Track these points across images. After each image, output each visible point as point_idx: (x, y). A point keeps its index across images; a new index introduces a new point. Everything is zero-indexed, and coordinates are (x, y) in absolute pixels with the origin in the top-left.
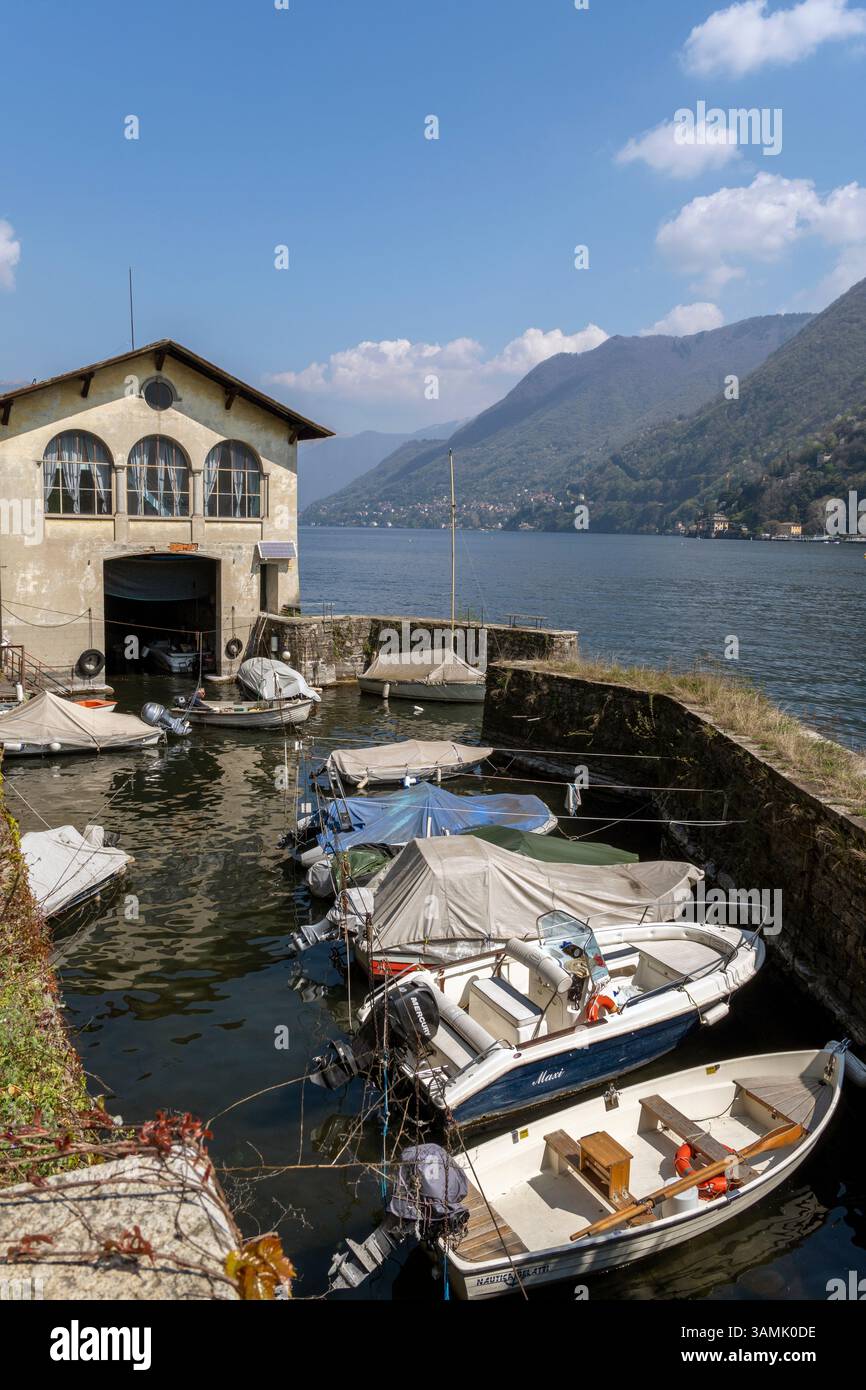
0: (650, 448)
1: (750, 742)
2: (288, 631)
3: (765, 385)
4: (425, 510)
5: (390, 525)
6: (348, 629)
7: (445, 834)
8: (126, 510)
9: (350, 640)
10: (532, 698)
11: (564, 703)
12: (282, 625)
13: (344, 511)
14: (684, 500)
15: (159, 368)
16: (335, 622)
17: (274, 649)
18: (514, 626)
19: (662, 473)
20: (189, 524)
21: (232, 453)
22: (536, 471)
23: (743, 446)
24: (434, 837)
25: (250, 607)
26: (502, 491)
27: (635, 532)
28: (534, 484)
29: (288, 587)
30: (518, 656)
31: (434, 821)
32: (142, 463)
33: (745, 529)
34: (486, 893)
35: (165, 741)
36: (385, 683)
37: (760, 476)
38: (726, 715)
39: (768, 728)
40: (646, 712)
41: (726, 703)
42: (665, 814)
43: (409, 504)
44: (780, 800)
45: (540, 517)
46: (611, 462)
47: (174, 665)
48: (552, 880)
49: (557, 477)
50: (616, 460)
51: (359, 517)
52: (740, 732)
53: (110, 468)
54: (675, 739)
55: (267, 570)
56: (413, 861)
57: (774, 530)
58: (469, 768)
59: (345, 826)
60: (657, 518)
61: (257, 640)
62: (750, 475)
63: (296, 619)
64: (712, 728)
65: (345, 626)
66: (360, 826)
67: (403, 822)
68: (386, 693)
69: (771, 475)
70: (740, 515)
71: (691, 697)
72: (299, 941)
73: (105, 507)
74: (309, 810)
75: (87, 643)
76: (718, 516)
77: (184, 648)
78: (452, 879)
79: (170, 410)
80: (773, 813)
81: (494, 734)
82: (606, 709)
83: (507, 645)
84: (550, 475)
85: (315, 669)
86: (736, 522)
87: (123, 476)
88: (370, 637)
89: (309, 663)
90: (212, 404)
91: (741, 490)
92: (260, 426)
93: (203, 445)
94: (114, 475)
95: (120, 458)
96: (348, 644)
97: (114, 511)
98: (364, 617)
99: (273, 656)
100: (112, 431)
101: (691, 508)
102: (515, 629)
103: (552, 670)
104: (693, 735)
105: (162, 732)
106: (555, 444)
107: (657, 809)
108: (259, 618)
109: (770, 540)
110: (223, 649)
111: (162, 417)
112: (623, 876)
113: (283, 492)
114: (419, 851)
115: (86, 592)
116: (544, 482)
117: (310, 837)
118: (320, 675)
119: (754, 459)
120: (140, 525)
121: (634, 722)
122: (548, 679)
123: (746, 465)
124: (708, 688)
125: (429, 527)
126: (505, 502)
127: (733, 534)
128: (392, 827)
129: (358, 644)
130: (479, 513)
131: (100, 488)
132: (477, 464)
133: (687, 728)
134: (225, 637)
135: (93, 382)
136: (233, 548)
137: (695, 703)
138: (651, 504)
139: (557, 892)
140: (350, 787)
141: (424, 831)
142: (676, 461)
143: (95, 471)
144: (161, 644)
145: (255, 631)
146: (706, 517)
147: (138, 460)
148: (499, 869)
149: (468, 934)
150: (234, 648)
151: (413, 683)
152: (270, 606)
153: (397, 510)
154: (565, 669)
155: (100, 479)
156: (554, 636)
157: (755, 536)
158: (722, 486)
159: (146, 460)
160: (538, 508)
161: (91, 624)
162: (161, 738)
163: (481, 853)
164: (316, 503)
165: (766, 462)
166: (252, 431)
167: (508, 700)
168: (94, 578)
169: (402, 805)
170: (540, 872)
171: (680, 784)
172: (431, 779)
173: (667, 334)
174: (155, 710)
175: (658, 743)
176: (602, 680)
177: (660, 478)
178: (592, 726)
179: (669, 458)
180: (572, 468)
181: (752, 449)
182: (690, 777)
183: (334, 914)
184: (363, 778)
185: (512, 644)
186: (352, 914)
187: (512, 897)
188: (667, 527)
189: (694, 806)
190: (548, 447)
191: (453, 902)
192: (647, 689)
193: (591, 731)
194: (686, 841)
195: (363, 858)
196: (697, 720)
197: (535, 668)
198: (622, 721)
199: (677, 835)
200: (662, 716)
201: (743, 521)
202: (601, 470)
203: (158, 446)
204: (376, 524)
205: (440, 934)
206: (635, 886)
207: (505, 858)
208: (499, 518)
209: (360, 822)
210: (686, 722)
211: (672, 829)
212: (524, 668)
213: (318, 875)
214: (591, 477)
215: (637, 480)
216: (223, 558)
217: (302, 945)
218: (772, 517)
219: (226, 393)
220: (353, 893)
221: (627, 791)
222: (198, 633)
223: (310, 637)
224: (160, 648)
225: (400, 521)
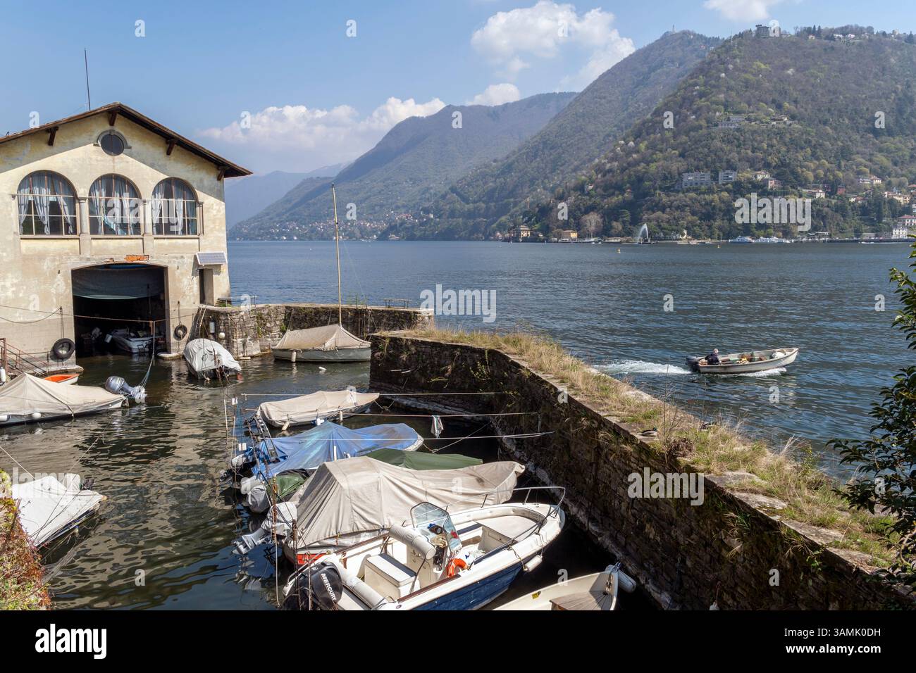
0: (476, 181)
1: (553, 378)
2: (222, 318)
3: (549, 140)
4: (321, 227)
5: (295, 238)
6: (268, 314)
7: (347, 457)
8: (89, 232)
9: (270, 322)
10: (404, 357)
11: (427, 359)
12: (218, 313)
13: (260, 229)
14: (499, 217)
15: (112, 124)
16: (258, 309)
17: (212, 331)
18: (389, 307)
19: (485, 198)
20: (141, 241)
21: (173, 188)
22: (399, 198)
23: (538, 180)
24: (340, 460)
25: (192, 301)
26: (375, 213)
27: (469, 239)
28: (398, 207)
29: (221, 285)
30: (392, 328)
31: (338, 448)
32: (101, 195)
33: (541, 235)
34: (380, 496)
35: (127, 404)
36: (292, 351)
37: (549, 199)
38: (536, 361)
39: (564, 368)
40: (483, 362)
41: (536, 353)
42: (499, 432)
43: (309, 223)
44: (574, 416)
45: (403, 230)
46: (450, 191)
47: (134, 347)
48: (424, 482)
49: (414, 202)
50: (453, 190)
51: (272, 233)
52: (546, 372)
53: (74, 200)
54: (503, 379)
55: (204, 274)
56: (325, 478)
57: (560, 236)
58: (362, 410)
59: (273, 458)
60: (483, 229)
61: (198, 326)
62: (543, 199)
63: (228, 308)
64: (528, 370)
65: (266, 312)
66: (284, 458)
67: (315, 452)
68: (294, 359)
69: (556, 199)
70: (537, 226)
71: (513, 350)
72: (241, 547)
73: (71, 229)
74: (245, 448)
75: (60, 334)
76: (523, 227)
77: (141, 334)
78: (354, 488)
79: (122, 155)
80: (571, 425)
81: (379, 384)
82: (456, 362)
83: (384, 320)
84: (409, 201)
85: (244, 344)
86: (535, 231)
87: (85, 205)
88: (285, 320)
89: (239, 340)
90: (155, 150)
91: (537, 209)
92: (194, 167)
93: (150, 182)
94: (77, 205)
95: (82, 192)
96: (268, 325)
97: (79, 231)
98: (280, 305)
99: (212, 337)
100: (75, 171)
101: (505, 222)
102: (390, 309)
103: (417, 337)
104: (515, 376)
105: (124, 398)
106: (411, 179)
107: (494, 429)
108: (199, 309)
109: (558, 242)
110: (172, 333)
111: (116, 161)
112: (471, 475)
113: (215, 215)
114: (328, 470)
115: (58, 295)
116: (404, 206)
117: (246, 470)
118: (248, 349)
119: (545, 188)
120: (100, 242)
121: (475, 370)
122: (415, 343)
123: (540, 193)
124: (523, 344)
125: (324, 239)
126: (378, 221)
127: (533, 239)
128: (308, 456)
129: (276, 325)
130: (360, 228)
131: (66, 214)
132: (358, 194)
133: (511, 371)
134: (173, 323)
135: (57, 134)
136: (177, 258)
137: (516, 354)
138: (479, 220)
139: (429, 491)
140: (274, 429)
141: (332, 456)
142: (493, 190)
143: (62, 201)
144: (121, 332)
145: (196, 319)
146: (515, 227)
147: (97, 193)
148: (388, 479)
149: (368, 527)
150: (181, 332)
151: (314, 350)
152: (207, 300)
153: (300, 227)
154: (427, 335)
155: (66, 208)
156: (417, 313)
157: (547, 240)
158: (525, 207)
159: (104, 193)
160: (401, 224)
161: (62, 319)
162: (124, 402)
163: (373, 468)
164: (239, 224)
165: (552, 190)
166: (188, 171)
167: (387, 360)
168: (63, 284)
169: (314, 439)
170: (415, 477)
171: (508, 410)
172: (335, 420)
173: (484, 105)
174: (117, 382)
175: (492, 383)
176: (452, 342)
177: (484, 202)
178: (447, 374)
179: (489, 188)
180: (423, 196)
181: (543, 182)
182: (515, 404)
183: (266, 524)
184: (285, 422)
185: (388, 319)
186: (281, 522)
187: (397, 497)
188: (490, 235)
189: (518, 424)
190: (406, 181)
191: (356, 505)
192: (483, 346)
193: (446, 378)
194: (514, 449)
195: (289, 480)
196: (518, 366)
197: (405, 336)
198: (467, 369)
199: (508, 445)
200: (494, 365)
201: (539, 230)
202: (444, 197)
203: (114, 183)
204: (285, 238)
205: (348, 530)
206: (480, 480)
207: (390, 470)
208: (374, 231)
209: (283, 455)
210: (510, 367)
211: (504, 441)
212: (397, 336)
213: (255, 496)
214: (437, 202)
215: (468, 204)
216: (169, 266)
217: (243, 550)
218: (558, 227)
219: (167, 143)
220: (282, 507)
221: (473, 418)
222: (151, 322)
223: (239, 321)
224: (121, 335)
225: (302, 236)
